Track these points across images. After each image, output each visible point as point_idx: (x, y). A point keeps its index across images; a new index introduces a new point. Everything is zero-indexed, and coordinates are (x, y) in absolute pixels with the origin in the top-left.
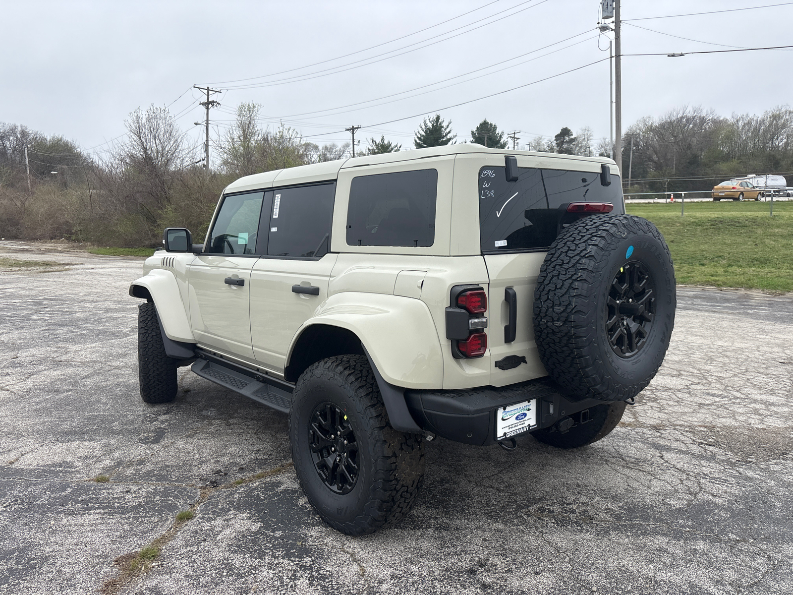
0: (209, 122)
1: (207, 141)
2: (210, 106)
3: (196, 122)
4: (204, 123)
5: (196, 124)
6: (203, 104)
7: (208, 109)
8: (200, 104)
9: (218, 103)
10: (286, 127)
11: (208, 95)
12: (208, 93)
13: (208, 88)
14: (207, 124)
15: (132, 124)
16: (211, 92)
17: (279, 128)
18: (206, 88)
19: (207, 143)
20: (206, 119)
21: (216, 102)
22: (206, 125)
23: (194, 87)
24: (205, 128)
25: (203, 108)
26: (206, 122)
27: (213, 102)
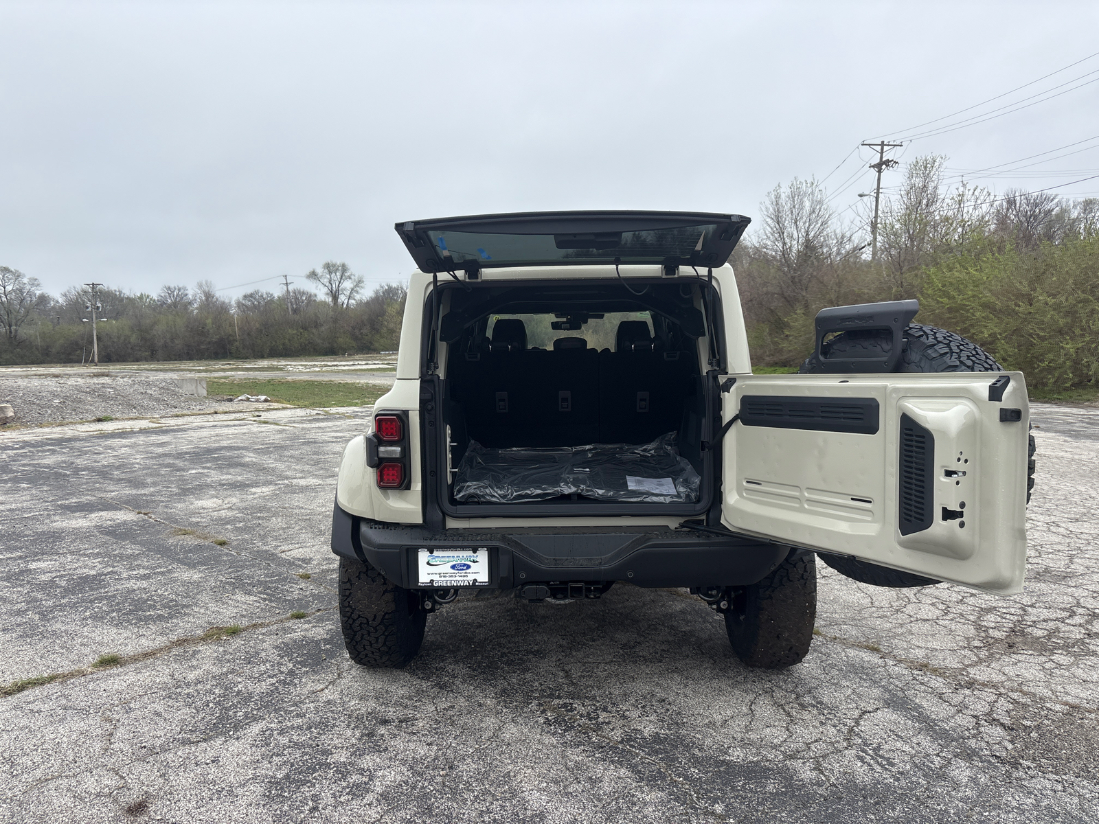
0: (881, 191)
1: (876, 217)
2: (884, 167)
3: (861, 193)
4: (872, 194)
5: (861, 196)
6: (874, 166)
7: (880, 172)
8: (870, 167)
9: (895, 162)
10: (971, 186)
11: (882, 153)
12: (882, 149)
13: (883, 142)
14: (878, 193)
15: (769, 206)
16: (886, 148)
17: (957, 189)
18: (880, 143)
19: (876, 221)
20: (876, 187)
21: (892, 160)
22: (875, 195)
23: (863, 145)
24: (874, 199)
25: (874, 172)
26: (876, 191)
27: (888, 161)
